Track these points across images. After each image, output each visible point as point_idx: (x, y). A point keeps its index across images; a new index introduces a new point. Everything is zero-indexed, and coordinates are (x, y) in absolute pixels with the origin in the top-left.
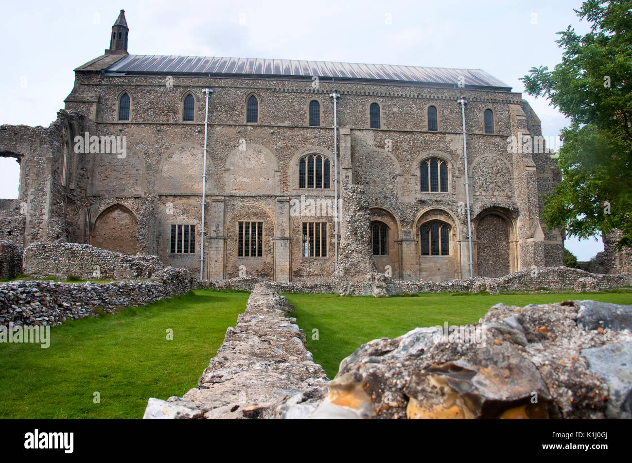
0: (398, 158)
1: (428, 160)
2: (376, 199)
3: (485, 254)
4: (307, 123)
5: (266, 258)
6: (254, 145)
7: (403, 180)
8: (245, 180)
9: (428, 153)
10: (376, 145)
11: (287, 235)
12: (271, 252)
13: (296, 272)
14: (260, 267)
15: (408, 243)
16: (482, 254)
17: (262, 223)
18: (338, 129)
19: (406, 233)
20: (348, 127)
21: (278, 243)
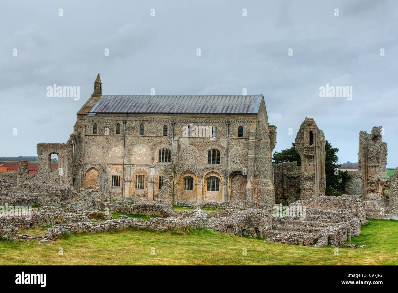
0: (198, 149)
1: (211, 150)
2: (188, 167)
3: (236, 192)
4: (162, 135)
5: (146, 190)
6: (142, 144)
7: (200, 159)
8: (138, 158)
9: (211, 147)
10: (189, 144)
11: (153, 181)
12: (147, 187)
13: (156, 195)
14: (143, 193)
15: (199, 185)
16: (234, 191)
17: (144, 176)
18: (174, 137)
19: (199, 181)
20: (179, 136)
21: (149, 184)
